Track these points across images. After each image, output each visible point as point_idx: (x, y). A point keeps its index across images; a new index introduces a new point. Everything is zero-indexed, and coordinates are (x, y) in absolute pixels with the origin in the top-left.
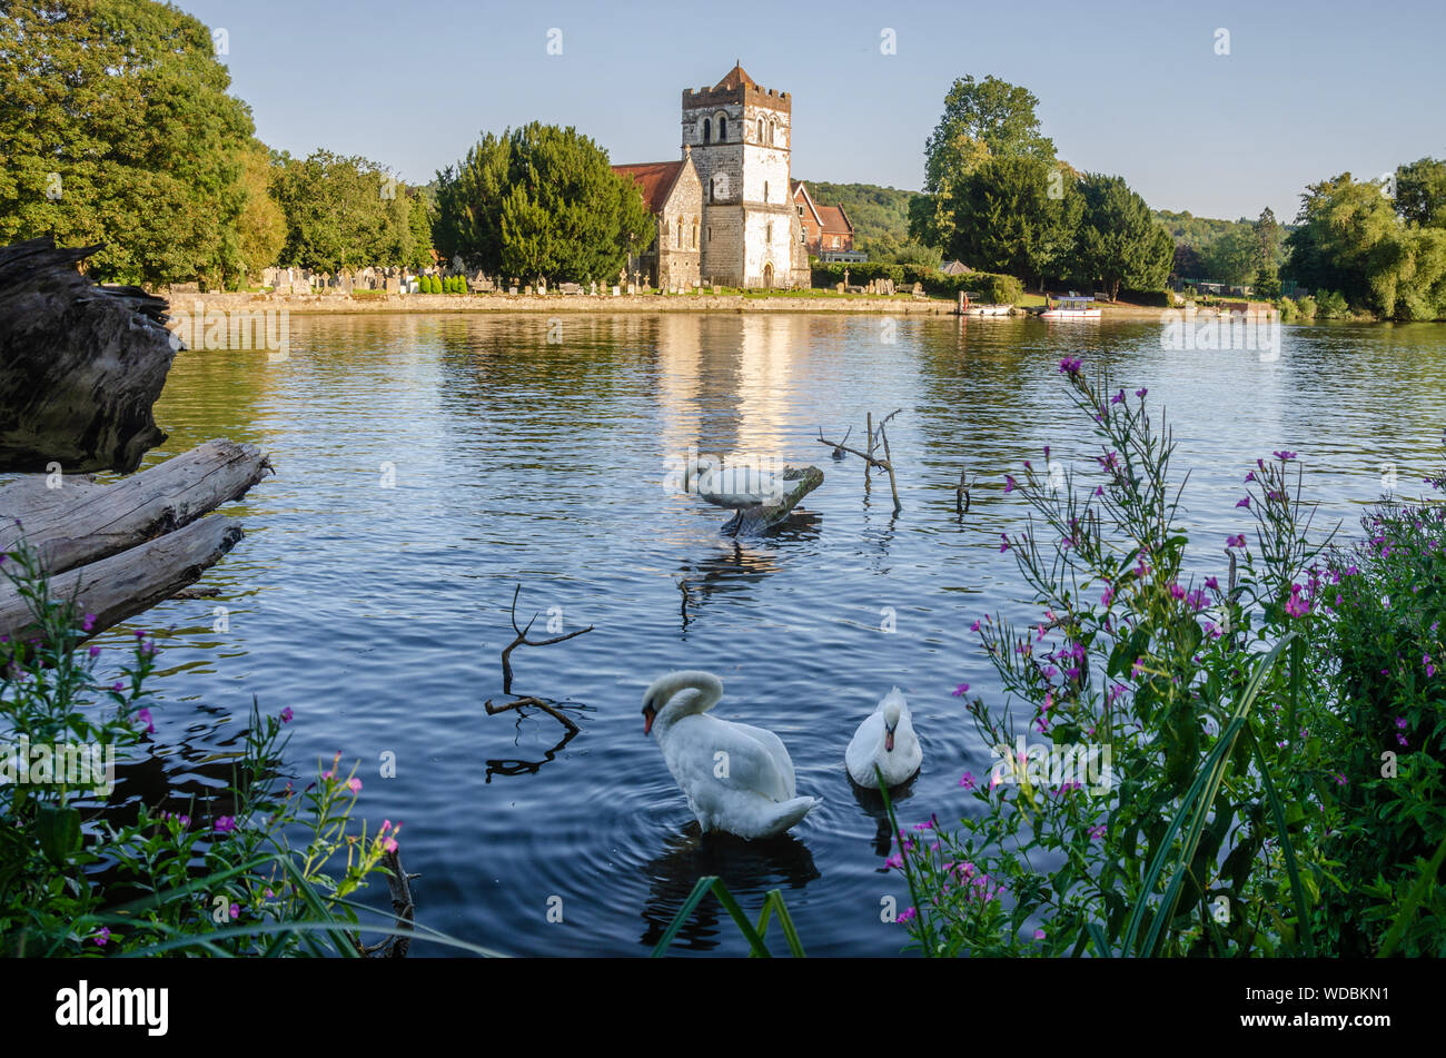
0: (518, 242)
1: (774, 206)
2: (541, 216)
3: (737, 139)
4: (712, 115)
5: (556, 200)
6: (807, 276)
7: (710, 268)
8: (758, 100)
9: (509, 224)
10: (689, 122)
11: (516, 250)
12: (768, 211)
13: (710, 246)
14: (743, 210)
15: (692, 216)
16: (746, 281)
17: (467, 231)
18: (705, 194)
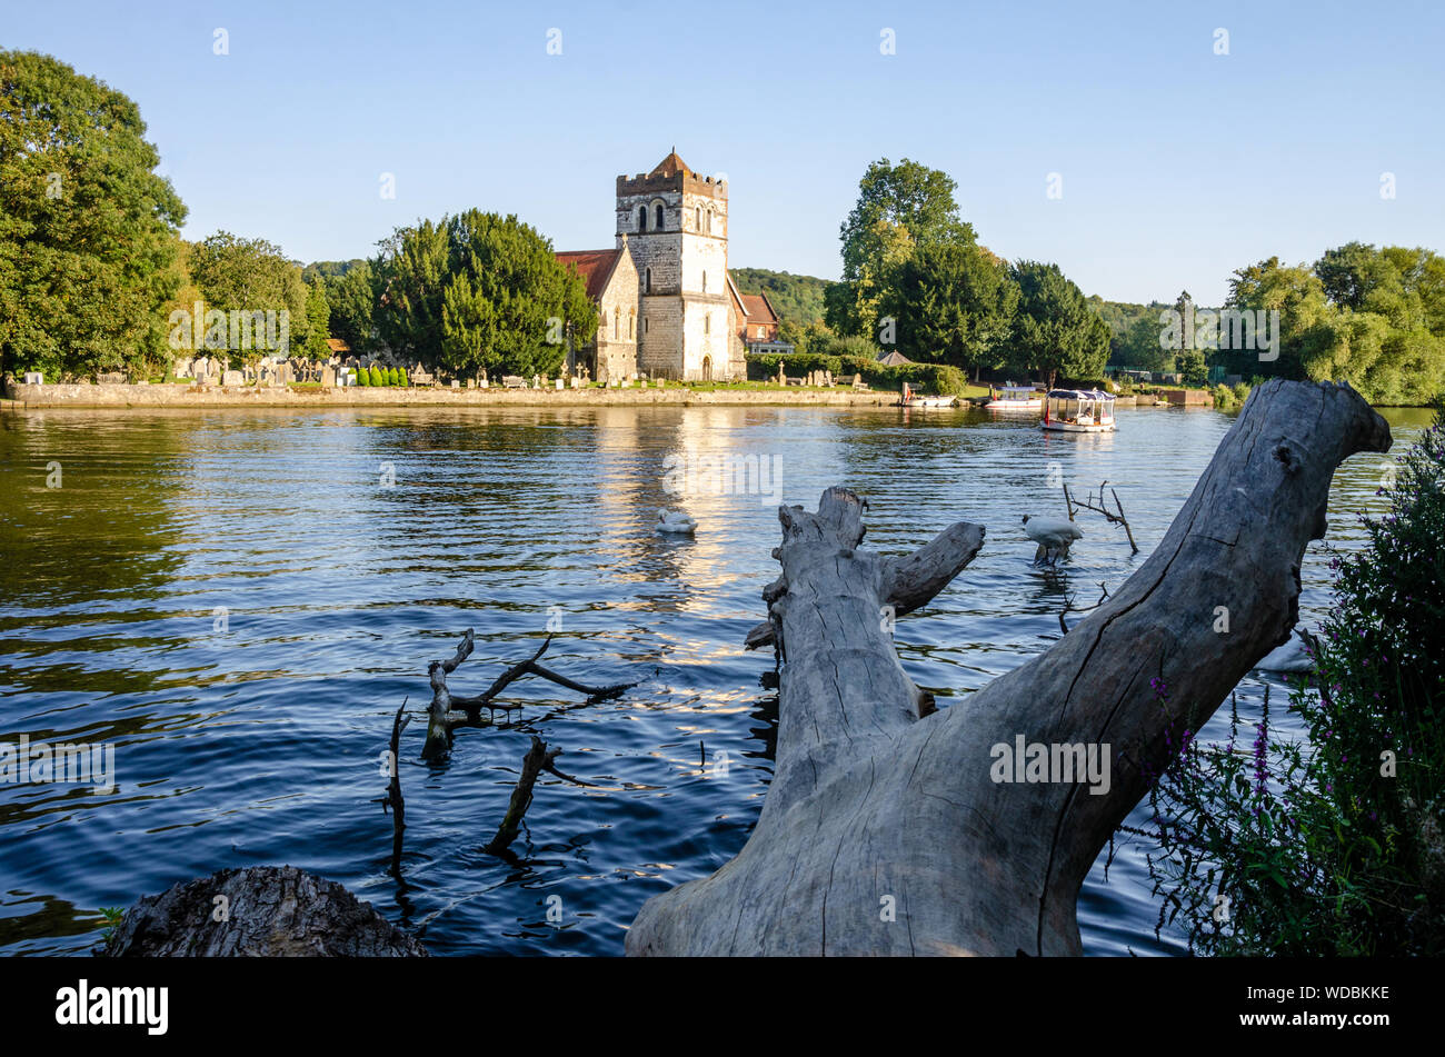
0: (461, 333)
1: (712, 296)
2: (484, 307)
3: (676, 228)
4: (648, 203)
5: (499, 290)
6: (743, 368)
7: (647, 361)
8: (695, 188)
9: (451, 314)
10: (623, 209)
11: (458, 342)
12: (706, 302)
13: (647, 338)
14: (683, 301)
15: (629, 307)
16: (686, 374)
17: (404, 321)
18: (641, 284)
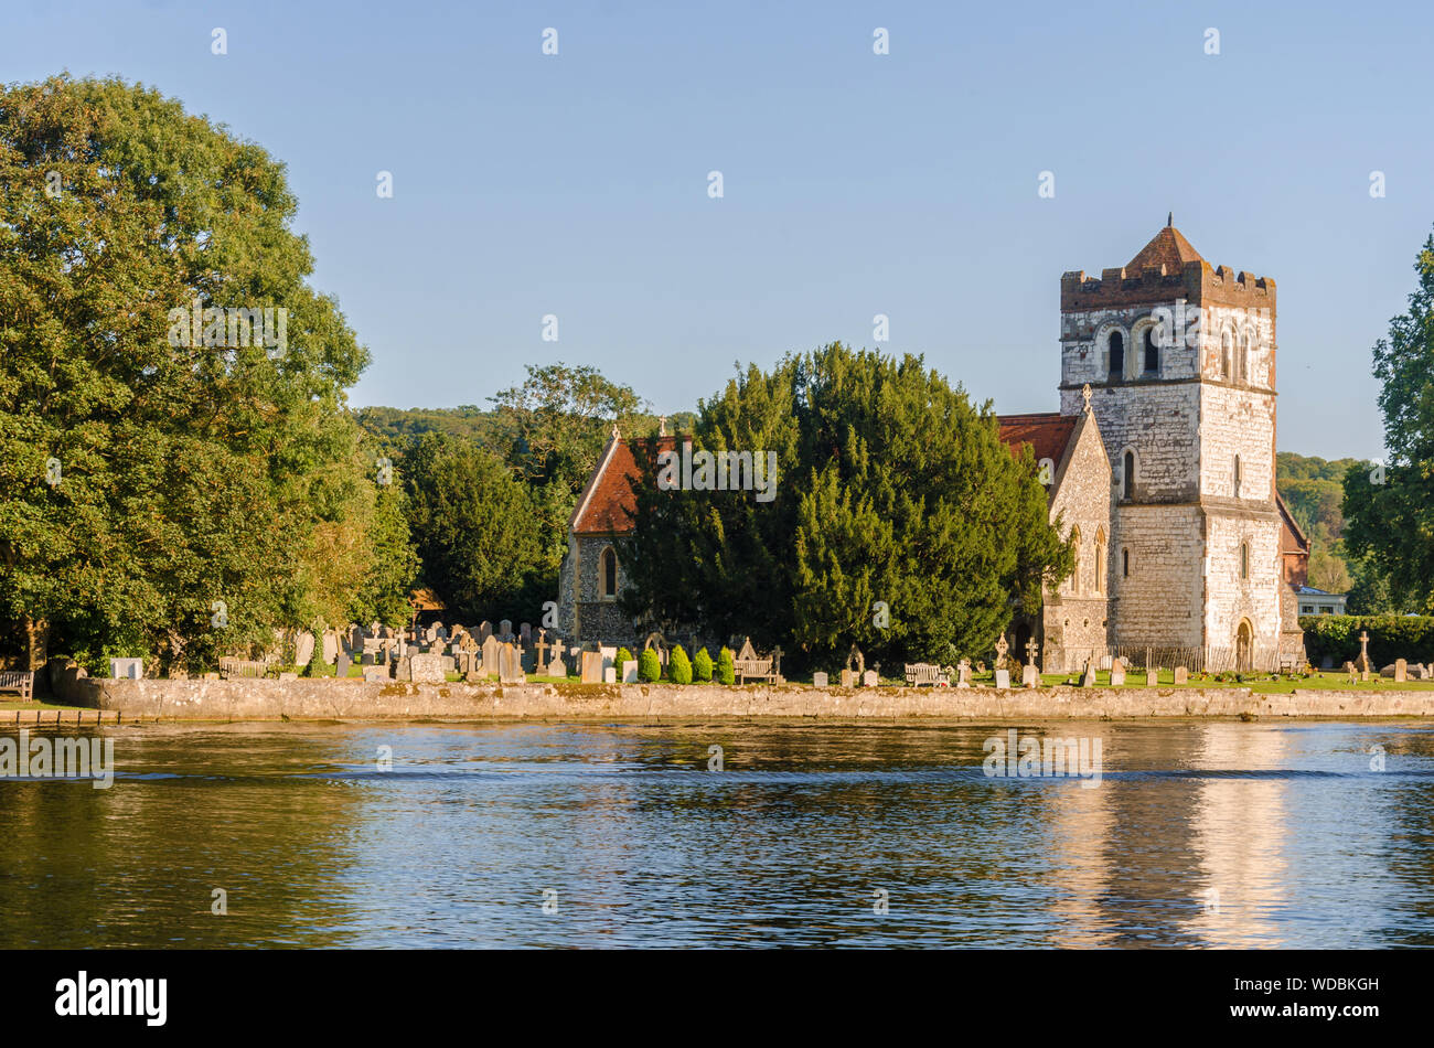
0: (831, 583)
1: (1251, 503)
2: (871, 526)
3: (1186, 373)
4: (1129, 324)
5: (899, 500)
6: (1298, 645)
7: (1128, 632)
8: (1221, 296)
9: (812, 544)
10: (1075, 337)
11: (825, 599)
12: (1242, 515)
13: (1127, 587)
14: (1202, 514)
15: (1094, 525)
16: (1210, 660)
17: (709, 559)
18: (1115, 482)
